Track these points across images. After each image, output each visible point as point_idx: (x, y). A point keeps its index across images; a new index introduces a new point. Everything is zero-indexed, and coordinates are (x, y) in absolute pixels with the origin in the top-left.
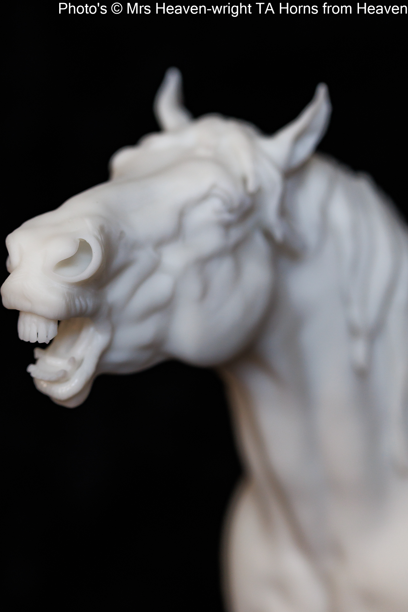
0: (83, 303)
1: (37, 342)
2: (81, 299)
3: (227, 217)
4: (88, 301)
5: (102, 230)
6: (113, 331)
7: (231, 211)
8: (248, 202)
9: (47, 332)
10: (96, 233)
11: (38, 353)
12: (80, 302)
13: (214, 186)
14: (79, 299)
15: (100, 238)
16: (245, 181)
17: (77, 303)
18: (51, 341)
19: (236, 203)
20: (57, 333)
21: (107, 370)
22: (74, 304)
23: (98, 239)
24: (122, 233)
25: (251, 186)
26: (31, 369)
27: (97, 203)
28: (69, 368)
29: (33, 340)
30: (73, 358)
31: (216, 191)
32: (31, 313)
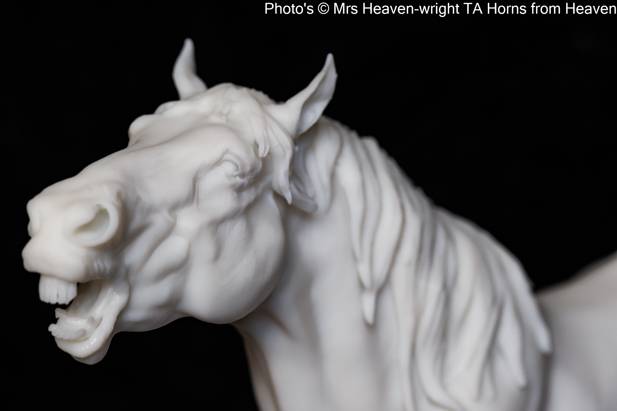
0: (101, 265)
1: (57, 303)
2: (99, 262)
3: (239, 180)
4: (106, 264)
5: (119, 196)
6: (130, 291)
9: (67, 293)
10: (114, 199)
11: (58, 313)
12: (98, 265)
13: (227, 152)
14: (97, 262)
15: (117, 204)
16: (256, 146)
17: (95, 265)
18: (71, 302)
19: (248, 168)
20: (76, 294)
21: (125, 328)
22: (93, 267)
23: (115, 205)
24: (138, 199)
25: (262, 151)
26: (52, 328)
27: (114, 169)
28: (88, 327)
29: (53, 301)
30: (92, 318)
31: (227, 156)
32: (51, 276)
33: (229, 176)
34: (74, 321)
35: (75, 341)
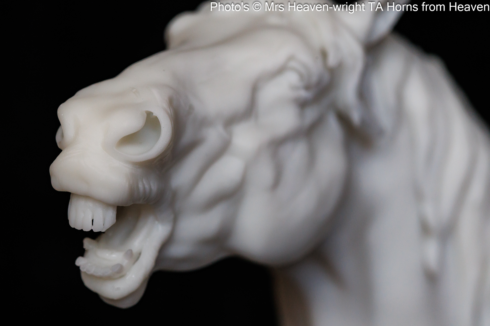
0: (147, 187)
1: (92, 230)
2: (145, 182)
3: (303, 94)
4: (152, 185)
5: (171, 101)
6: (175, 221)
7: (307, 88)
8: (326, 77)
9: (104, 219)
10: (165, 105)
11: (87, 243)
12: (144, 186)
13: (291, 58)
14: (143, 182)
15: (169, 111)
16: (324, 54)
17: (141, 186)
18: (108, 230)
19: (314, 79)
20: (115, 220)
21: (166, 266)
22: (138, 187)
23: (168, 113)
24: (191, 108)
25: (332, 61)
26: (80, 262)
27: (164, 70)
28: (125, 262)
29: (87, 228)
30: (131, 251)
31: (293, 64)
32: (87, 197)
33: (294, 88)
34: (107, 255)
35: (109, 278)
